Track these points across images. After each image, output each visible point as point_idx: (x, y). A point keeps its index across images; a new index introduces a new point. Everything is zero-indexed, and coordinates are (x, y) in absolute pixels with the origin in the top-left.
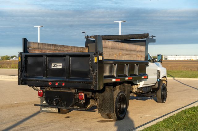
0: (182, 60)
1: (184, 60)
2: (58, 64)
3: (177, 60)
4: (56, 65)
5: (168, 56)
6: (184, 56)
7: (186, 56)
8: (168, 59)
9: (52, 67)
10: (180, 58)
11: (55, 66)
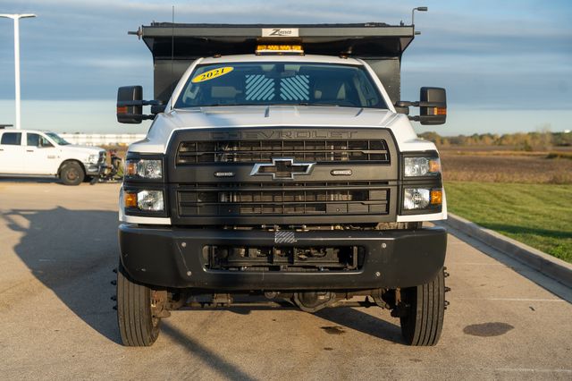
6: (99, 136)
7: (107, 136)
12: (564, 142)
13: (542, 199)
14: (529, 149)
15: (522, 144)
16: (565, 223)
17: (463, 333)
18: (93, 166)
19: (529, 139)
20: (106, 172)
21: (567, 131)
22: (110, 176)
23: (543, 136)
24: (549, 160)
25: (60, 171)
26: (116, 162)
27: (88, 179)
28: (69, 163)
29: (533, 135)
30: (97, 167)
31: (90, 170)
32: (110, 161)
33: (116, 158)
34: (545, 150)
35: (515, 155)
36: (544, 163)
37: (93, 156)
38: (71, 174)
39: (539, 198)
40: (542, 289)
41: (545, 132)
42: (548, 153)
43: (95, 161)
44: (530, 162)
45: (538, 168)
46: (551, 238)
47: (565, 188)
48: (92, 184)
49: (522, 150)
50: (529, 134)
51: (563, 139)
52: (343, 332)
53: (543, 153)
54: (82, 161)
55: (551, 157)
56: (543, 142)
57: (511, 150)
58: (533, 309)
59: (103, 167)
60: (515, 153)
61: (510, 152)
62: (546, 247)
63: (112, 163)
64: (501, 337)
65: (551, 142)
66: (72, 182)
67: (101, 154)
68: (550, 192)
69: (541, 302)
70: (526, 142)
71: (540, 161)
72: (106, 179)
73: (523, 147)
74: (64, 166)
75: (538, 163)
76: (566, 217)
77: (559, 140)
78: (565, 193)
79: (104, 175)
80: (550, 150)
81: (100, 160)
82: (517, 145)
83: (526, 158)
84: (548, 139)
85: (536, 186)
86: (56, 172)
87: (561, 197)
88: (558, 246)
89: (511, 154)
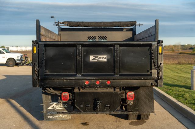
0: (23, 50)
1: (25, 50)
2: (100, 56)
3: (18, 50)
4: (96, 57)
5: (10, 47)
6: (25, 47)
7: (28, 47)
8: (10, 50)
9: (90, 61)
10: (21, 49)
11: (96, 59)
12: (185, 48)
13: (172, 70)
14: (173, 51)
15: (171, 49)
16: (175, 81)
17: (128, 124)
18: (18, 60)
19: (173, 47)
20: (23, 62)
21: (186, 44)
22: (25, 63)
23: (178, 46)
24: (180, 55)
25: (7, 62)
26: (27, 59)
27: (17, 64)
28: (10, 59)
29: (175, 46)
30: (20, 60)
31: (17, 62)
32: (24, 58)
33: (26, 57)
34: (179, 51)
35: (168, 53)
36: (178, 56)
37: (18, 57)
38: (11, 63)
39: (171, 70)
40: (161, 107)
41: (179, 45)
42: (179, 52)
43: (19, 58)
44: (173, 55)
45: (176, 57)
46: (169, 87)
47: (181, 66)
48: (18, 66)
49: (171, 51)
50: (174, 45)
51: (185, 47)
52: (88, 125)
53: (178, 52)
54: (15, 58)
55: (180, 53)
56: (178, 48)
57: (167, 51)
58: (155, 115)
59: (22, 61)
60: (168, 52)
61: (166, 52)
62: (167, 90)
63: (25, 59)
64: (141, 126)
65: (181, 48)
66: (11, 66)
67: (21, 56)
68: (175, 68)
69: (159, 112)
70: (172, 48)
71: (177, 55)
72: (23, 64)
73: (171, 50)
74: (8, 60)
75: (176, 56)
76: (177, 78)
77: (184, 47)
78: (180, 68)
79: (23, 63)
80: (181, 51)
81: (21, 58)
82: (169, 49)
83: (172, 54)
84: (180, 47)
85: (172, 65)
86: (5, 62)
87: (179, 70)
88: (170, 90)
89: (167, 53)
